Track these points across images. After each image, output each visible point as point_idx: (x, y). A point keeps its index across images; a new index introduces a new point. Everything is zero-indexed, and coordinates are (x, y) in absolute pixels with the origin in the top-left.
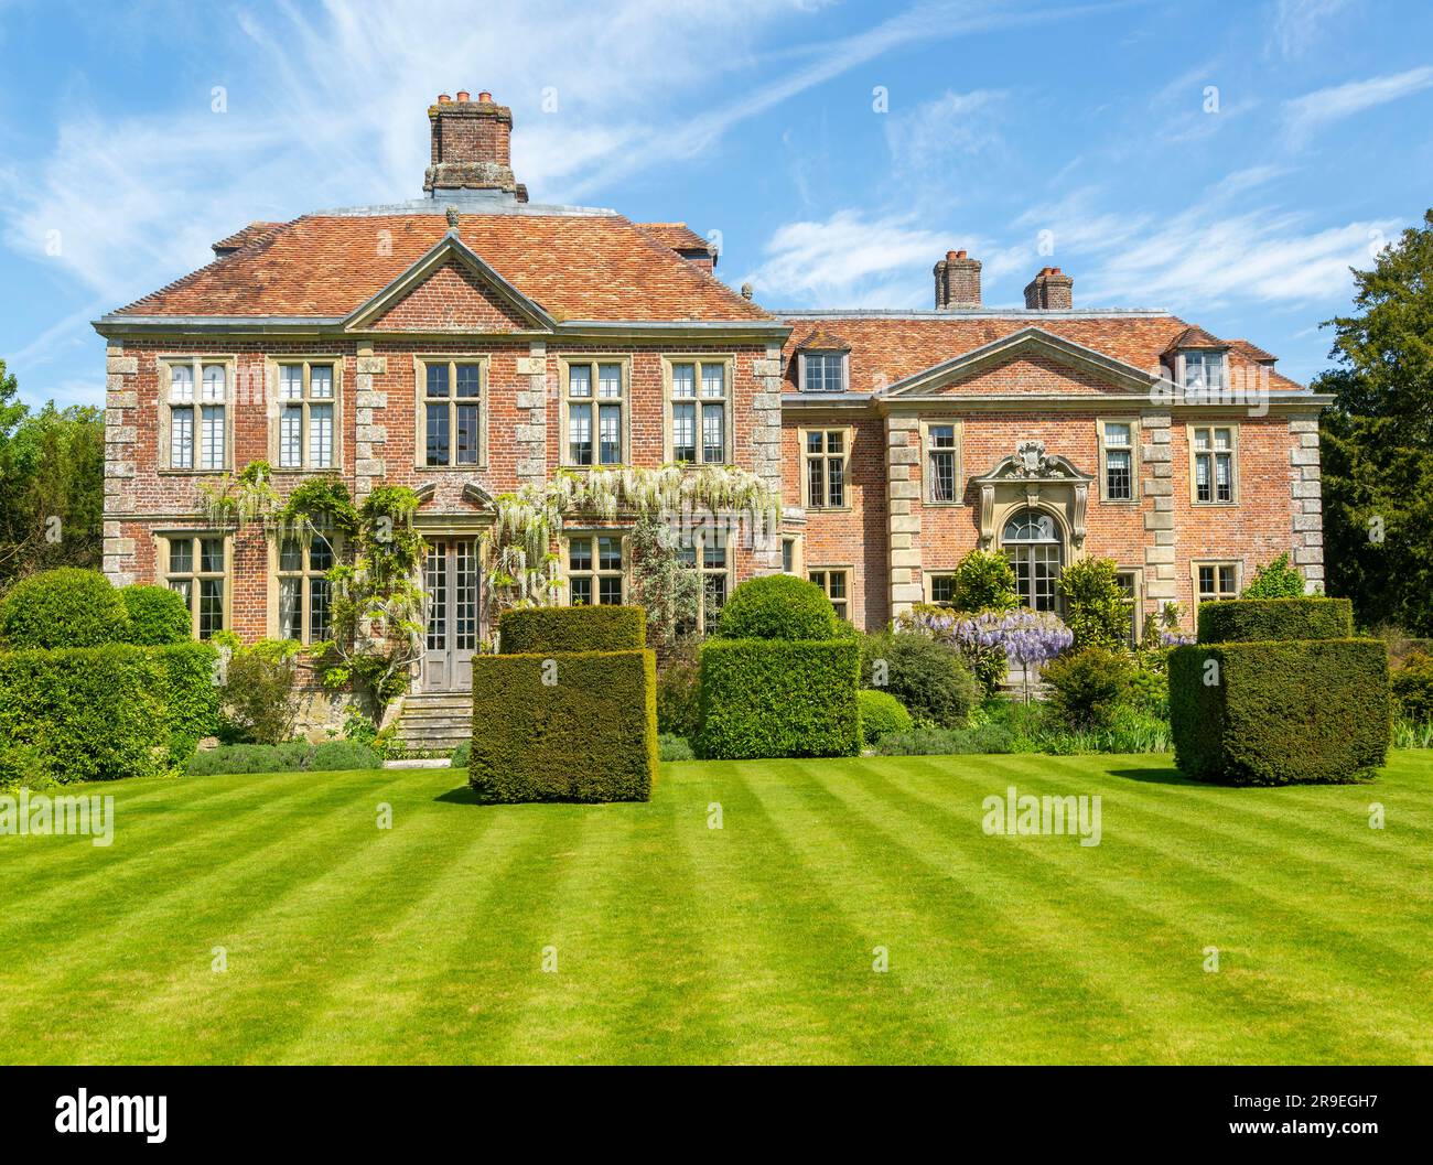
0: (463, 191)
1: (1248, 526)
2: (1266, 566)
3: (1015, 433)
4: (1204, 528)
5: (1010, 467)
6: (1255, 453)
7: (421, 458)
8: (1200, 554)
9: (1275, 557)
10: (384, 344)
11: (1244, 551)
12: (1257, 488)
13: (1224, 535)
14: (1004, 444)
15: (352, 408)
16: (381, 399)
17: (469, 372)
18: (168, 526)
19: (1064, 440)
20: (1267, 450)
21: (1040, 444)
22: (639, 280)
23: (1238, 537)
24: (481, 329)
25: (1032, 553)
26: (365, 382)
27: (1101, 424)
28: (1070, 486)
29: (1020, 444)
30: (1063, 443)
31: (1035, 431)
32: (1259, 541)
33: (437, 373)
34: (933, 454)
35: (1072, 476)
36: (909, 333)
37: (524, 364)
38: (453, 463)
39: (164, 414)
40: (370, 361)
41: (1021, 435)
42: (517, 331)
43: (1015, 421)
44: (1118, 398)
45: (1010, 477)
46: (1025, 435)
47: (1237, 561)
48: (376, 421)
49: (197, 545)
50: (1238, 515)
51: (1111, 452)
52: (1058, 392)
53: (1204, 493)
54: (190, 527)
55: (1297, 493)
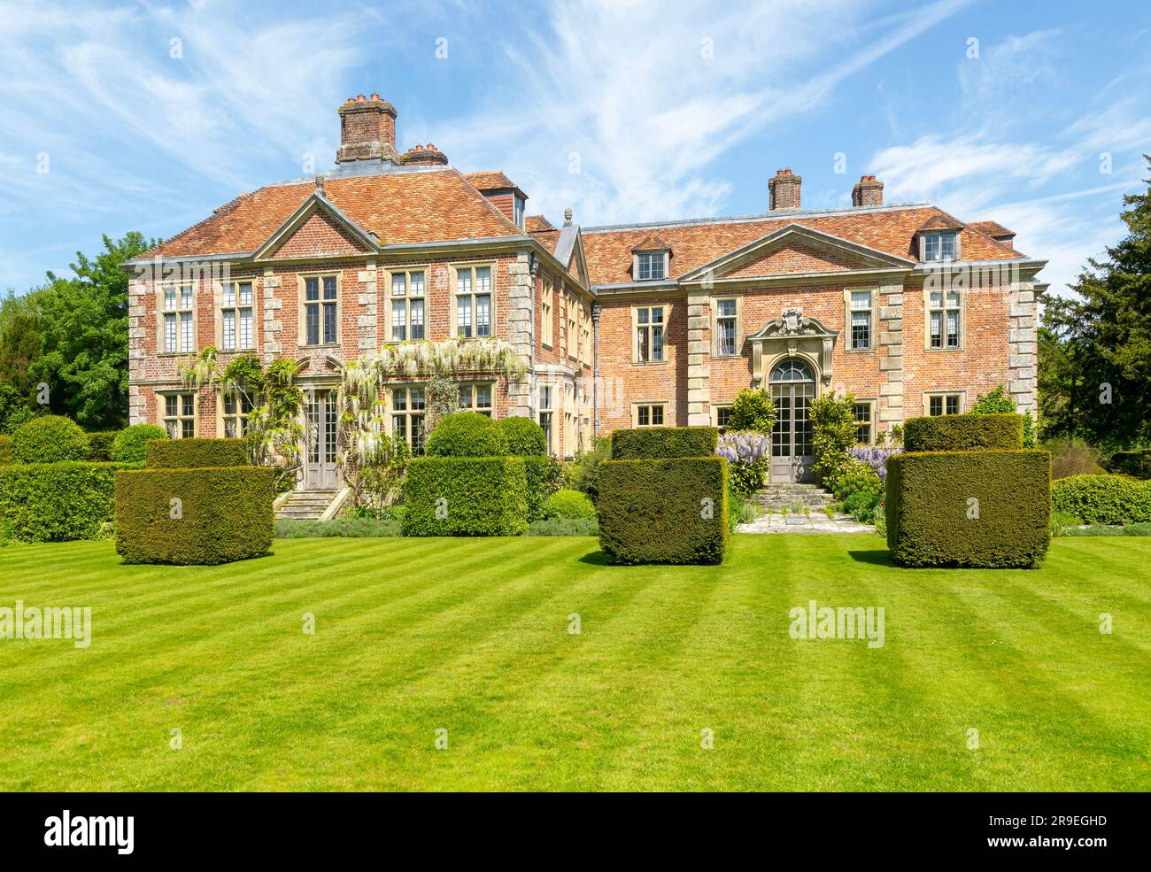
0: (357, 162)
1: (971, 364)
2: (985, 395)
3: (781, 303)
4: (935, 368)
5: (774, 328)
6: (979, 309)
7: (302, 340)
8: (931, 387)
9: (993, 388)
10: (280, 268)
11: (966, 384)
12: (979, 335)
13: (951, 372)
14: (773, 312)
15: (262, 310)
16: (278, 304)
17: (330, 281)
18: (163, 388)
19: (818, 306)
20: (989, 306)
21: (799, 310)
22: (446, 214)
23: (962, 374)
24: (336, 254)
25: (793, 390)
26: (269, 293)
27: (847, 293)
28: (820, 340)
29: (785, 311)
30: (819, 308)
31: (797, 301)
32: (981, 377)
33: (312, 285)
34: (720, 321)
35: (822, 332)
36: (725, 233)
37: (362, 276)
38: (321, 342)
39: (160, 319)
40: (271, 279)
41: (786, 304)
42: (358, 253)
43: (781, 293)
44: (859, 273)
45: (774, 336)
46: (789, 304)
47: (960, 392)
48: (276, 317)
49: (180, 399)
50: (963, 357)
51: (856, 314)
52: (815, 271)
53: (936, 341)
54: (175, 388)
55: (1013, 338)
